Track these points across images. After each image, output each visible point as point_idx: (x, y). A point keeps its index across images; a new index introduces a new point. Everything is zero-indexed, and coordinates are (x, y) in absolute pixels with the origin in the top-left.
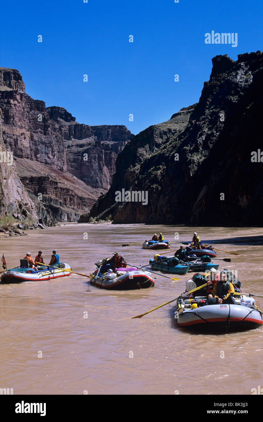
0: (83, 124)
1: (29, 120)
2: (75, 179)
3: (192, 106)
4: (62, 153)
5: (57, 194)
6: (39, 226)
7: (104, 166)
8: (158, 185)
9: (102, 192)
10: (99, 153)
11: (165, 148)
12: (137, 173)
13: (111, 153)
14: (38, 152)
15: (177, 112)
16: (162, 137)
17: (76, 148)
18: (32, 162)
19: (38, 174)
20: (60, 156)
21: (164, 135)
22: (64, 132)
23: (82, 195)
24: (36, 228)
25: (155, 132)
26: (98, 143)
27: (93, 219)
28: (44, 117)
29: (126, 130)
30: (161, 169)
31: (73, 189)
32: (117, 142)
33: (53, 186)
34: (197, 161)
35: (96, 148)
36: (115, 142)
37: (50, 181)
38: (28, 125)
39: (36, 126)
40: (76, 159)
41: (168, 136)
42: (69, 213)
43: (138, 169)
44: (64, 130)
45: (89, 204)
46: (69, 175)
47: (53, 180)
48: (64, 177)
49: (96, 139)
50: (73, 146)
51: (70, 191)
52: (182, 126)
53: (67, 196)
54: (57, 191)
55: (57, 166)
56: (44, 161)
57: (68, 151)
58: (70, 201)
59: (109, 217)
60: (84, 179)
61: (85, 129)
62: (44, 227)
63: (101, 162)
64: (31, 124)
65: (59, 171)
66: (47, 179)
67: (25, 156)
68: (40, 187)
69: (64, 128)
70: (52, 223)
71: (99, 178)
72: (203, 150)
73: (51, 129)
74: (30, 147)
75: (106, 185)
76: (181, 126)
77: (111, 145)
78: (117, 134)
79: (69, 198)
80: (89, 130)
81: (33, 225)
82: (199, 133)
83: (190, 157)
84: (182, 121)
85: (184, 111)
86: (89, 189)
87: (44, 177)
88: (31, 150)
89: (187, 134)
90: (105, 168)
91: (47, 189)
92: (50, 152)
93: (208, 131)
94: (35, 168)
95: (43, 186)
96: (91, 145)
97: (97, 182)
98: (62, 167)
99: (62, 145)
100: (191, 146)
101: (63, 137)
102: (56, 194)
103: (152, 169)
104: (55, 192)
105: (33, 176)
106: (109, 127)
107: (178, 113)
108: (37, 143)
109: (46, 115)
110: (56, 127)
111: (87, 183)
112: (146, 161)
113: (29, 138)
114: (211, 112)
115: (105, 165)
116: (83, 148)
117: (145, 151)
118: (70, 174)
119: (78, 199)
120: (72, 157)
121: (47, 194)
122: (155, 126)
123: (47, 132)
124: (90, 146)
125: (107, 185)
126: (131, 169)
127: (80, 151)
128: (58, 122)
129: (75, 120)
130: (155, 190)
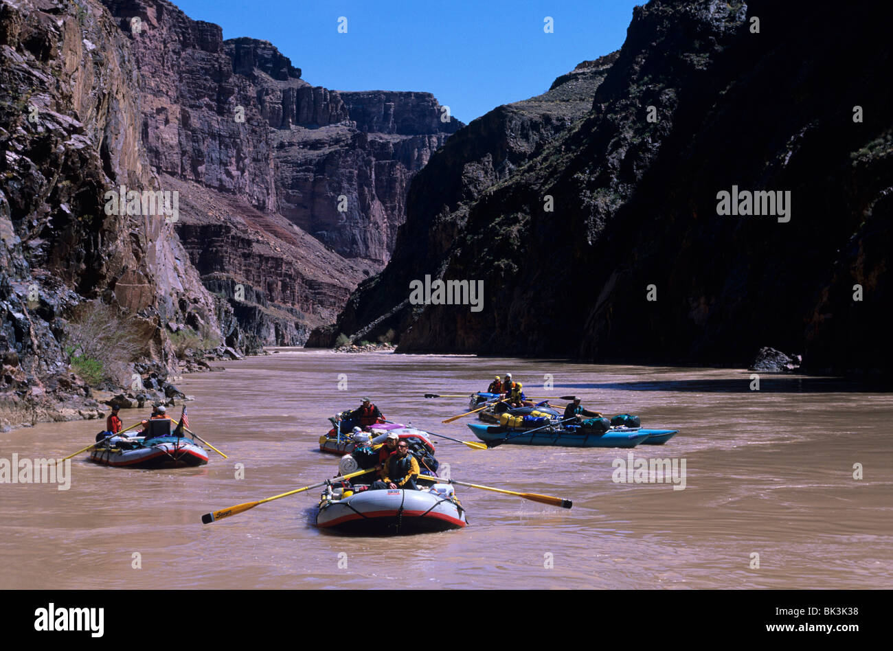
0: (320, 88)
1: (180, 73)
2: (296, 234)
3: (606, 58)
4: (263, 164)
5: (250, 271)
6: (227, 352)
7: (373, 199)
8: (510, 260)
9: (368, 268)
10: (362, 166)
11: (531, 169)
12: (461, 227)
13: (392, 166)
14: (200, 159)
15: (566, 73)
16: (526, 137)
17: (301, 150)
18: (186, 184)
19: (201, 218)
20: (257, 172)
21: (533, 130)
22: (270, 106)
23: (315, 277)
24: (222, 356)
25: (510, 122)
26: (358, 140)
27: (347, 341)
28: (220, 66)
29: (435, 104)
30: (520, 223)
31: (291, 259)
32: (410, 137)
33: (240, 251)
34: (605, 210)
35: (353, 153)
36: (404, 137)
37: (233, 237)
38: (176, 86)
39: (196, 92)
40: (300, 178)
41: (542, 134)
42: (279, 322)
43: (465, 216)
44: (269, 103)
45: (332, 300)
46: (280, 222)
47: (239, 235)
48: (268, 228)
49: (354, 128)
50: (294, 145)
51: (283, 265)
52: (579, 110)
53: (274, 277)
54: (250, 265)
55: (251, 196)
56: (216, 184)
57: (278, 158)
58: (284, 290)
59: (388, 335)
60: (319, 232)
61: (325, 99)
62: (237, 356)
63: (366, 189)
64: (184, 85)
65: (255, 210)
66: (223, 230)
67: (167, 168)
68: (205, 251)
69: (271, 96)
70: (250, 347)
71: (360, 232)
72: (619, 183)
73: (237, 100)
74: (181, 144)
75: (377, 251)
76: (575, 111)
77: (394, 145)
78: (411, 115)
79: (280, 283)
80: (337, 105)
81: (214, 350)
82: (612, 141)
83: (588, 200)
84: (578, 96)
85: (586, 70)
86: (333, 261)
87: (215, 226)
88: (184, 153)
89: (584, 141)
90: (377, 207)
91: (223, 257)
92: (233, 160)
93: (633, 137)
94: (194, 203)
95: (215, 249)
96: (342, 144)
97: (354, 241)
98: (264, 201)
99: (264, 142)
100: (591, 173)
101: (267, 121)
102: (247, 272)
103: (498, 220)
104: (245, 266)
105: (188, 223)
106: (390, 96)
107: (570, 73)
108: (199, 136)
109: (223, 62)
110: (249, 94)
111: (329, 244)
112: (483, 200)
113: (177, 122)
114: (642, 90)
115: (376, 198)
116: (318, 152)
117: (482, 172)
118: (285, 219)
119: (304, 285)
120: (288, 173)
121: (223, 270)
122: (509, 106)
123: (227, 107)
124: (337, 147)
125: (382, 251)
126: (445, 217)
127: (311, 160)
128: (254, 79)
129: (300, 75)
130: (503, 273)
